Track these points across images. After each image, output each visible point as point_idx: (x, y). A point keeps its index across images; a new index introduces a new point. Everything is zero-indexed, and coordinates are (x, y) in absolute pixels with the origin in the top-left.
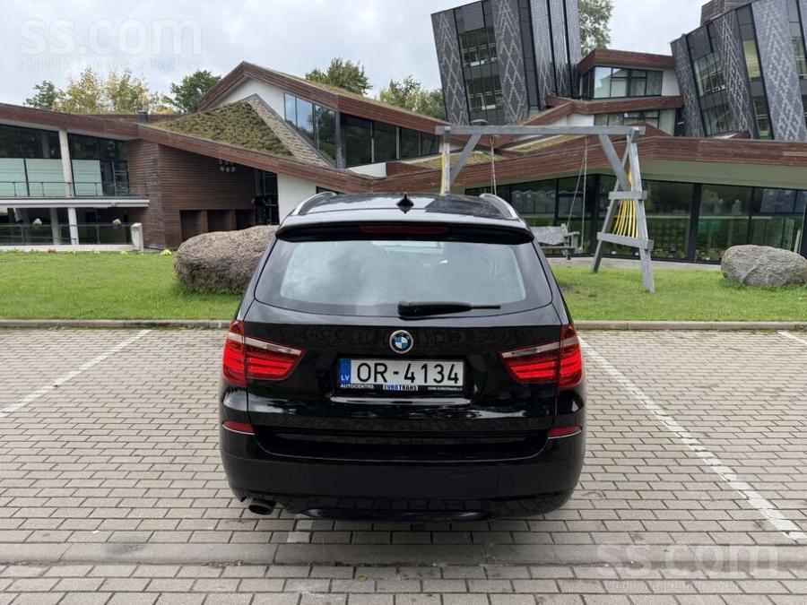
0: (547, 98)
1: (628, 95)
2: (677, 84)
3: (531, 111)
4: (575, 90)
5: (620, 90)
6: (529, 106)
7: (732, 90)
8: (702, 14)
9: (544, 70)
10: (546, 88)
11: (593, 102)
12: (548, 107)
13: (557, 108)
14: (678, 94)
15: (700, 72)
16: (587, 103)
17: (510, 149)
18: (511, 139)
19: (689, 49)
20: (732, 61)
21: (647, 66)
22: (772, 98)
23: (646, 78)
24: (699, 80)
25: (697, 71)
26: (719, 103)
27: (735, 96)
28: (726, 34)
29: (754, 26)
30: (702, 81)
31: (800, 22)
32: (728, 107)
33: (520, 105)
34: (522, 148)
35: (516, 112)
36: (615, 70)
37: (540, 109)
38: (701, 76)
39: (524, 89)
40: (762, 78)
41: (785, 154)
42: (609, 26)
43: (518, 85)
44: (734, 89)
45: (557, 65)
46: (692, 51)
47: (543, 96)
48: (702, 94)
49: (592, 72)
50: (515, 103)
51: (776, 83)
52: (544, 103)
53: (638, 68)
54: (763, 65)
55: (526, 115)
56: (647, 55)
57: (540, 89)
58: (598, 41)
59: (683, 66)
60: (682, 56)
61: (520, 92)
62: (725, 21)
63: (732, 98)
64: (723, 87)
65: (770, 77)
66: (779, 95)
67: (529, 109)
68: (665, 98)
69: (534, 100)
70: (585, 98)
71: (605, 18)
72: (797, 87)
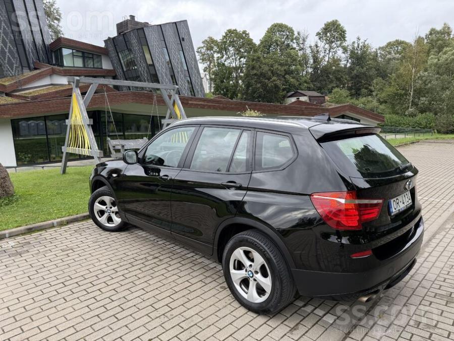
0: (34, 63)
1: (84, 66)
2: (110, 63)
3: (24, 70)
4: (51, 60)
5: (79, 63)
6: (22, 67)
7: (140, 69)
8: (117, 28)
9: (29, 45)
10: (32, 57)
11: (64, 68)
12: (35, 69)
13: (42, 70)
14: (112, 68)
15: (122, 57)
16: (61, 68)
17: (17, 94)
18: (18, 87)
19: (115, 46)
20: (139, 55)
21: (93, 51)
22: (159, 76)
23: (93, 58)
24: (122, 61)
25: (120, 57)
26: (135, 75)
27: (142, 72)
28: (134, 41)
29: (146, 39)
30: (124, 62)
31: (165, 41)
32: (139, 77)
33: (15, 65)
34: (25, 94)
35: (12, 69)
36: (74, 51)
37: (30, 69)
38: (123, 60)
39: (16, 55)
40: (153, 65)
42: (60, 24)
43: (10, 51)
44: (141, 68)
45: (37, 43)
46: (116, 46)
47: (31, 61)
48: (125, 70)
49: (60, 50)
50: (11, 65)
51: (160, 68)
52: (32, 66)
53: (86, 52)
54: (153, 59)
55: (20, 72)
56: (92, 45)
57: (28, 57)
58: (55, 32)
59: (113, 54)
60: (111, 49)
61: (14, 58)
62: (132, 34)
63: (141, 74)
64: (136, 67)
65: (157, 65)
66: (162, 74)
67: (22, 69)
68: (106, 70)
69: (25, 64)
70: (58, 65)
71: (58, 20)
72: (168, 71)
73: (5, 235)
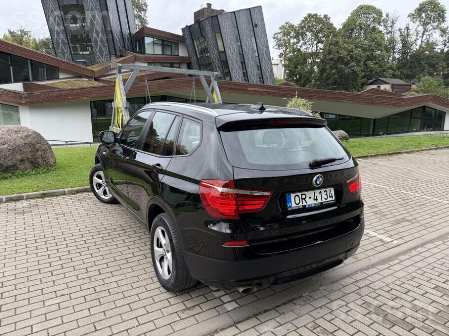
0: (120, 51)
1: (163, 54)
2: (186, 49)
3: (112, 58)
4: (135, 48)
5: (158, 50)
6: (110, 54)
7: (212, 56)
8: (195, 16)
9: (117, 35)
10: (119, 45)
11: (146, 56)
12: (121, 56)
13: (127, 57)
14: (187, 56)
15: (197, 45)
16: (142, 56)
17: (104, 78)
18: (104, 73)
19: (191, 33)
20: (212, 42)
21: (171, 39)
22: (230, 62)
23: (171, 45)
24: (197, 49)
25: (195, 45)
26: (207, 62)
27: (214, 59)
28: (208, 29)
29: (219, 26)
30: (198, 50)
31: (237, 27)
32: (211, 64)
33: (104, 53)
34: (111, 79)
35: (102, 57)
36: (155, 39)
37: (117, 57)
38: (198, 47)
39: (106, 44)
40: (225, 52)
41: (249, 89)
42: (146, 15)
43: (102, 41)
44: (213, 55)
45: (124, 33)
46: (192, 34)
47: (118, 50)
48: (199, 57)
49: (143, 39)
50: (101, 52)
51: (231, 55)
52: (118, 53)
53: (166, 40)
54: (225, 46)
55: (108, 59)
56: (171, 33)
57: (116, 45)
58: (141, 22)
59: (188, 41)
60: (188, 36)
61: (104, 46)
62: (206, 22)
63: (213, 60)
64: (208, 54)
65: (228, 52)
66: (232, 61)
67: (110, 56)
68: (182, 57)
69: (113, 52)
70: (141, 53)
71: (145, 10)
72: (239, 58)
73: (23, 197)
